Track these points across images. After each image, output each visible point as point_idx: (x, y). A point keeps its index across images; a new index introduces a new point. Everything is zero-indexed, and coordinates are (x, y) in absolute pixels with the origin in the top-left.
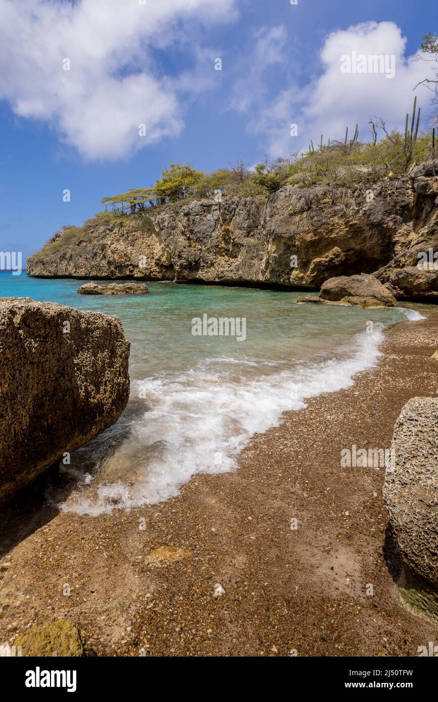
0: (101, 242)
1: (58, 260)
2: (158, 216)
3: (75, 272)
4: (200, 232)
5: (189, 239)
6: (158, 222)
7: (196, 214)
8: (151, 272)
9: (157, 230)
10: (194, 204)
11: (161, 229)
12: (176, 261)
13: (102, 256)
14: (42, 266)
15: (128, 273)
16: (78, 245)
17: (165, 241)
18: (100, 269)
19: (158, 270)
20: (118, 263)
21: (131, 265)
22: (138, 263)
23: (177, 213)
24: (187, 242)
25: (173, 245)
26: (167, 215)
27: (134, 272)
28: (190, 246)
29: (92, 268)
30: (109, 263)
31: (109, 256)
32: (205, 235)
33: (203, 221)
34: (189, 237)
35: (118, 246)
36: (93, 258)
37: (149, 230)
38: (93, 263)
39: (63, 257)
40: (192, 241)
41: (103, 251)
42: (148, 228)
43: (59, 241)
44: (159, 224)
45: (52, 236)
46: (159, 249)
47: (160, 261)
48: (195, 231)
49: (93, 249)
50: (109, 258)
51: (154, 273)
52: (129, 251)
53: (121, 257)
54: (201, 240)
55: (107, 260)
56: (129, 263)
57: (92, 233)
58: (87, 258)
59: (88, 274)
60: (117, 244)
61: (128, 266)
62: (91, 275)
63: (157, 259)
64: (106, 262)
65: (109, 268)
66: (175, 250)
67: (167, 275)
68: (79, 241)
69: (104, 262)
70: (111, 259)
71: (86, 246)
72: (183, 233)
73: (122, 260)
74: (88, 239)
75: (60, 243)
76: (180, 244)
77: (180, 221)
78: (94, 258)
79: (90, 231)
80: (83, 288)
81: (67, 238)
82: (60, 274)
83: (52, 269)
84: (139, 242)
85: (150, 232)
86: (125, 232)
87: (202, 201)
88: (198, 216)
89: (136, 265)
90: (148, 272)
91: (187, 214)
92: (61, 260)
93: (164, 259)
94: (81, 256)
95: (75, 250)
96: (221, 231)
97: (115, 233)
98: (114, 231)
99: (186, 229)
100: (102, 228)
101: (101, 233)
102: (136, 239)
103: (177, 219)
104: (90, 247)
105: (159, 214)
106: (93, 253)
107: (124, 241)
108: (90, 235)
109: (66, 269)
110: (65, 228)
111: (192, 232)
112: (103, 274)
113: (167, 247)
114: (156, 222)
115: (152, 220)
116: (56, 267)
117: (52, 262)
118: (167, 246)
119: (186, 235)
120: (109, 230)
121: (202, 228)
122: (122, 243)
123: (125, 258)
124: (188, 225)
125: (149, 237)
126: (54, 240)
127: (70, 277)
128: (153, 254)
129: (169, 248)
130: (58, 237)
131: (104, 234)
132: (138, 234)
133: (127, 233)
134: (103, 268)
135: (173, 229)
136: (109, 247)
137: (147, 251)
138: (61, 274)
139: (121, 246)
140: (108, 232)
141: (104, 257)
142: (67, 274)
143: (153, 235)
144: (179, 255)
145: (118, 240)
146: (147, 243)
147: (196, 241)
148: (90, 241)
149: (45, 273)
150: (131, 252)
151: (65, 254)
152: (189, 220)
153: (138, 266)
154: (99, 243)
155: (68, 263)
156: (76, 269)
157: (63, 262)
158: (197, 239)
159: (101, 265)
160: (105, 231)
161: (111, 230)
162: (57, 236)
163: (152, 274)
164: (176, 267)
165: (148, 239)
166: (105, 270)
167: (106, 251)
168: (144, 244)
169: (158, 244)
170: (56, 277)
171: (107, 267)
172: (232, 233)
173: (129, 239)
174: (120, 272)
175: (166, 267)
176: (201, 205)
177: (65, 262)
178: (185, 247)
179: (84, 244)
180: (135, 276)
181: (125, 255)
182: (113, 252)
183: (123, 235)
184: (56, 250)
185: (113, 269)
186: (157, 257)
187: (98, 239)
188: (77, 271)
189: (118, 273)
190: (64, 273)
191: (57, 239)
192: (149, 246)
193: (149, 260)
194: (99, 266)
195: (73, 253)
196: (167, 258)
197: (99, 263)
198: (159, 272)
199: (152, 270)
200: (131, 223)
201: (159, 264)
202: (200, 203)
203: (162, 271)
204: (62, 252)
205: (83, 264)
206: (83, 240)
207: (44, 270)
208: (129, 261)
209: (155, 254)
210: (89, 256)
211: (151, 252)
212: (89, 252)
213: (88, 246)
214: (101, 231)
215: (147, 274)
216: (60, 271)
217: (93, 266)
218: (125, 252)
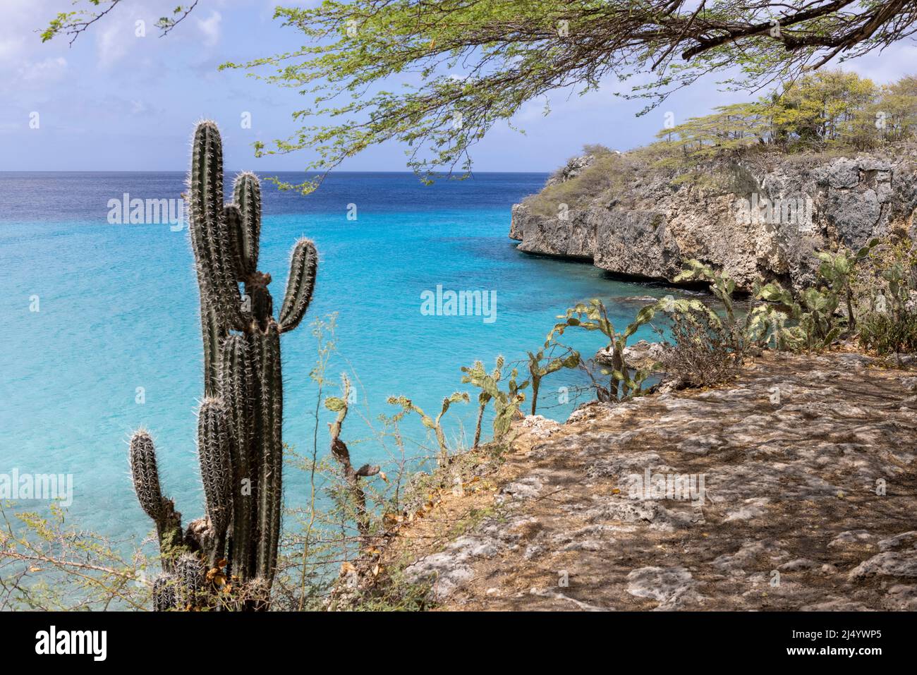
0: (653, 209)
1: (571, 226)
2: (767, 176)
3: (601, 260)
4: (848, 224)
5: (825, 233)
6: (766, 187)
7: (841, 186)
8: (748, 281)
10: (840, 164)
12: (796, 274)
13: (652, 237)
14: (540, 235)
16: (610, 209)
17: (778, 228)
18: (647, 263)
20: (683, 255)
21: (708, 261)
22: (723, 261)
23: (806, 175)
24: (820, 239)
25: (793, 239)
26: (785, 177)
28: (826, 248)
29: (632, 259)
30: (666, 253)
31: (666, 240)
32: (857, 231)
33: (856, 201)
34: (826, 229)
35: (683, 223)
36: (636, 239)
37: (750, 194)
38: (635, 249)
39: (581, 221)
40: (831, 238)
41: (656, 227)
42: (748, 191)
43: (575, 182)
44: (768, 193)
45: (564, 165)
46: (767, 239)
47: (768, 262)
48: (839, 219)
49: (638, 222)
50: (667, 243)
52: (706, 235)
53: (689, 244)
54: (850, 242)
55: (662, 247)
57: (637, 187)
58: (623, 238)
59: (625, 268)
60: (684, 217)
61: (702, 262)
62: (629, 271)
63: (761, 258)
64: (661, 251)
65: (666, 262)
66: (796, 252)
68: (612, 201)
69: (656, 250)
70: (670, 246)
71: (624, 214)
73: (693, 250)
74: (628, 200)
75: (579, 191)
76: (807, 239)
77: (809, 193)
78: (638, 240)
79: (633, 184)
81: (592, 182)
82: (571, 252)
83: (559, 243)
86: (701, 194)
87: (857, 159)
88: (846, 191)
91: (824, 185)
92: (576, 226)
93: (774, 260)
94: (613, 233)
95: (603, 218)
96: (889, 229)
97: (682, 195)
98: (680, 192)
99: (821, 213)
100: (657, 182)
101: (655, 190)
102: (723, 211)
103: (805, 188)
104: (631, 218)
105: (769, 172)
106: (636, 229)
107: (698, 213)
108: (634, 191)
109: (585, 245)
110: (588, 150)
111: (831, 219)
112: (654, 274)
113: (781, 242)
114: (763, 187)
115: (756, 183)
116: (565, 239)
117: (559, 229)
118: (781, 239)
119: (820, 224)
120: (671, 186)
121: (852, 215)
122: (693, 217)
123: (698, 247)
124: (826, 207)
126: (565, 174)
128: (754, 245)
129: (785, 243)
130: (574, 169)
131: (660, 193)
132: (726, 200)
133: (704, 197)
134: (653, 261)
136: (669, 222)
137: (742, 238)
139: (691, 222)
140: (668, 190)
141: (658, 240)
142: (585, 253)
144: (802, 263)
145: (686, 210)
147: (840, 240)
148: (633, 205)
149: (545, 249)
150: (710, 236)
151: (584, 215)
152: (826, 196)
153: (721, 267)
154: (649, 211)
155: (589, 233)
156: (603, 256)
157: (579, 230)
158: (841, 236)
159: (651, 255)
160: (662, 188)
161: (675, 189)
162: (573, 167)
163: (748, 285)
164: (796, 286)
166: (658, 266)
167: (663, 229)
169: (764, 228)
170: (564, 258)
171: (662, 261)
173: (709, 209)
175: (780, 276)
176: (853, 169)
177: (582, 232)
178: (816, 249)
179: (621, 209)
181: (697, 241)
182: (674, 233)
183: (697, 201)
185: (673, 266)
186: (760, 254)
187: (646, 201)
188: (605, 259)
190: (579, 253)
191: (573, 173)
193: (745, 257)
194: (646, 256)
195: (599, 223)
196: (779, 261)
197: (647, 252)
199: (750, 277)
200: (715, 179)
201: (764, 267)
202: (851, 164)
204: (580, 211)
205: (615, 249)
206: (620, 199)
207: (543, 242)
208: (705, 254)
209: (758, 247)
210: (629, 236)
211: (753, 241)
212: (630, 226)
213: (629, 214)
214: (655, 187)
215: (740, 286)
216: (572, 246)
217: (635, 255)
218: (699, 236)
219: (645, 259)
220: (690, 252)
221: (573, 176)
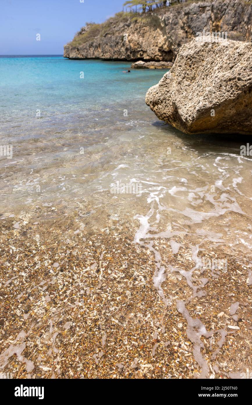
0: (121, 34)
1: (88, 47)
2: (164, 15)
3: (103, 55)
4: (196, 27)
5: (186, 32)
7: (194, 13)
8: (155, 56)
9: (163, 25)
10: (194, 5)
11: (166, 25)
12: (176, 48)
13: (122, 44)
14: (77, 52)
15: (139, 56)
16: (105, 36)
18: (120, 54)
19: (160, 54)
20: (133, 49)
21: (141, 51)
22: (147, 49)
23: (179, 13)
24: (185, 35)
25: (174, 36)
26: (171, 14)
27: (144, 56)
28: (187, 37)
29: (114, 53)
30: (127, 49)
31: (127, 45)
32: (199, 29)
33: (199, 18)
35: (133, 37)
36: (116, 45)
37: (155, 25)
38: (116, 49)
39: (91, 45)
40: (189, 34)
41: (122, 40)
42: (155, 24)
43: (85, 34)
44: (165, 21)
45: (79, 30)
46: (162, 40)
47: (162, 48)
48: (192, 26)
49: (116, 39)
51: (157, 57)
52: (140, 41)
53: (135, 45)
55: (125, 48)
56: (140, 49)
57: (114, 27)
58: (111, 46)
59: (112, 57)
60: (132, 35)
61: (139, 51)
62: (114, 58)
63: (160, 47)
65: (127, 53)
66: (176, 40)
67: (166, 58)
68: (105, 34)
69: (123, 49)
70: (128, 47)
71: (111, 37)
72: (182, 28)
73: (136, 47)
74: (112, 32)
75: (89, 36)
76: (179, 35)
77: (181, 19)
80: (136, 64)
81: (92, 31)
83: (84, 54)
84: (148, 34)
85: (155, 27)
86: (138, 27)
87: (199, 3)
88: (195, 15)
89: (145, 50)
90: (153, 56)
91: (187, 14)
92: (90, 47)
93: (165, 47)
94: (107, 44)
95: (102, 41)
96: (211, 26)
97: (132, 28)
98: (131, 26)
99: (185, 25)
100: (122, 25)
101: (121, 28)
102: (146, 32)
103: (179, 17)
104: (113, 38)
106: (116, 42)
107: (138, 34)
108: (113, 29)
109: (93, 54)
110: (87, 25)
111: (189, 27)
112: (123, 57)
114: (163, 20)
115: (159, 18)
116: (87, 52)
117: (84, 49)
118: (169, 37)
119: (184, 29)
120: (127, 25)
121: (197, 24)
122: (136, 35)
123: (138, 46)
124: (187, 22)
125: (154, 30)
126: (80, 33)
127: (97, 59)
128: (157, 43)
129: (171, 39)
132: (147, 28)
133: (140, 28)
134: (122, 53)
135: (175, 24)
137: (153, 41)
138: (90, 57)
139: (135, 37)
140: (126, 27)
141: (124, 45)
142: (94, 57)
143: (158, 29)
144: (178, 44)
145: (133, 33)
146: (152, 36)
148: (114, 34)
149: (79, 56)
150: (142, 42)
151: (92, 43)
152: (188, 18)
153: (146, 52)
154: (120, 35)
155: (95, 49)
156: (103, 54)
157: (91, 49)
158: (192, 33)
159: (121, 51)
160: (124, 27)
161: (128, 26)
162: (83, 30)
164: (175, 53)
165: (154, 32)
166: (124, 54)
168: (151, 36)
169: (162, 36)
170: (86, 59)
171: (125, 52)
172: (221, 28)
173: (141, 32)
174: (134, 56)
175: (166, 52)
176: (198, 7)
178: (183, 38)
179: (109, 36)
180: (145, 58)
182: (129, 42)
183: (137, 29)
184: (85, 40)
185: (129, 54)
186: (160, 45)
187: (119, 32)
188: (104, 55)
189: (133, 56)
190: (92, 57)
191: (83, 32)
192: (154, 37)
193: (154, 47)
194: (119, 51)
195: (101, 42)
196: (168, 46)
197: (120, 50)
198: (160, 56)
199: (156, 54)
200: (142, 21)
201: (161, 50)
202: (197, 5)
203: (162, 55)
204: (90, 42)
205: (108, 50)
206: (108, 33)
207: (79, 54)
208: (140, 48)
209: (159, 43)
210: (113, 45)
211: (156, 42)
212: (113, 41)
213: (112, 37)
214: (121, 27)
215: (153, 57)
216: (89, 55)
217: (116, 52)
218: (138, 42)
219: (119, 53)
220: (135, 48)
221: (83, 33)
